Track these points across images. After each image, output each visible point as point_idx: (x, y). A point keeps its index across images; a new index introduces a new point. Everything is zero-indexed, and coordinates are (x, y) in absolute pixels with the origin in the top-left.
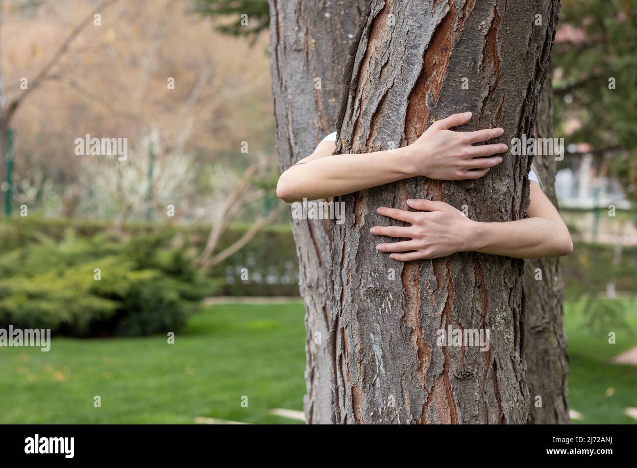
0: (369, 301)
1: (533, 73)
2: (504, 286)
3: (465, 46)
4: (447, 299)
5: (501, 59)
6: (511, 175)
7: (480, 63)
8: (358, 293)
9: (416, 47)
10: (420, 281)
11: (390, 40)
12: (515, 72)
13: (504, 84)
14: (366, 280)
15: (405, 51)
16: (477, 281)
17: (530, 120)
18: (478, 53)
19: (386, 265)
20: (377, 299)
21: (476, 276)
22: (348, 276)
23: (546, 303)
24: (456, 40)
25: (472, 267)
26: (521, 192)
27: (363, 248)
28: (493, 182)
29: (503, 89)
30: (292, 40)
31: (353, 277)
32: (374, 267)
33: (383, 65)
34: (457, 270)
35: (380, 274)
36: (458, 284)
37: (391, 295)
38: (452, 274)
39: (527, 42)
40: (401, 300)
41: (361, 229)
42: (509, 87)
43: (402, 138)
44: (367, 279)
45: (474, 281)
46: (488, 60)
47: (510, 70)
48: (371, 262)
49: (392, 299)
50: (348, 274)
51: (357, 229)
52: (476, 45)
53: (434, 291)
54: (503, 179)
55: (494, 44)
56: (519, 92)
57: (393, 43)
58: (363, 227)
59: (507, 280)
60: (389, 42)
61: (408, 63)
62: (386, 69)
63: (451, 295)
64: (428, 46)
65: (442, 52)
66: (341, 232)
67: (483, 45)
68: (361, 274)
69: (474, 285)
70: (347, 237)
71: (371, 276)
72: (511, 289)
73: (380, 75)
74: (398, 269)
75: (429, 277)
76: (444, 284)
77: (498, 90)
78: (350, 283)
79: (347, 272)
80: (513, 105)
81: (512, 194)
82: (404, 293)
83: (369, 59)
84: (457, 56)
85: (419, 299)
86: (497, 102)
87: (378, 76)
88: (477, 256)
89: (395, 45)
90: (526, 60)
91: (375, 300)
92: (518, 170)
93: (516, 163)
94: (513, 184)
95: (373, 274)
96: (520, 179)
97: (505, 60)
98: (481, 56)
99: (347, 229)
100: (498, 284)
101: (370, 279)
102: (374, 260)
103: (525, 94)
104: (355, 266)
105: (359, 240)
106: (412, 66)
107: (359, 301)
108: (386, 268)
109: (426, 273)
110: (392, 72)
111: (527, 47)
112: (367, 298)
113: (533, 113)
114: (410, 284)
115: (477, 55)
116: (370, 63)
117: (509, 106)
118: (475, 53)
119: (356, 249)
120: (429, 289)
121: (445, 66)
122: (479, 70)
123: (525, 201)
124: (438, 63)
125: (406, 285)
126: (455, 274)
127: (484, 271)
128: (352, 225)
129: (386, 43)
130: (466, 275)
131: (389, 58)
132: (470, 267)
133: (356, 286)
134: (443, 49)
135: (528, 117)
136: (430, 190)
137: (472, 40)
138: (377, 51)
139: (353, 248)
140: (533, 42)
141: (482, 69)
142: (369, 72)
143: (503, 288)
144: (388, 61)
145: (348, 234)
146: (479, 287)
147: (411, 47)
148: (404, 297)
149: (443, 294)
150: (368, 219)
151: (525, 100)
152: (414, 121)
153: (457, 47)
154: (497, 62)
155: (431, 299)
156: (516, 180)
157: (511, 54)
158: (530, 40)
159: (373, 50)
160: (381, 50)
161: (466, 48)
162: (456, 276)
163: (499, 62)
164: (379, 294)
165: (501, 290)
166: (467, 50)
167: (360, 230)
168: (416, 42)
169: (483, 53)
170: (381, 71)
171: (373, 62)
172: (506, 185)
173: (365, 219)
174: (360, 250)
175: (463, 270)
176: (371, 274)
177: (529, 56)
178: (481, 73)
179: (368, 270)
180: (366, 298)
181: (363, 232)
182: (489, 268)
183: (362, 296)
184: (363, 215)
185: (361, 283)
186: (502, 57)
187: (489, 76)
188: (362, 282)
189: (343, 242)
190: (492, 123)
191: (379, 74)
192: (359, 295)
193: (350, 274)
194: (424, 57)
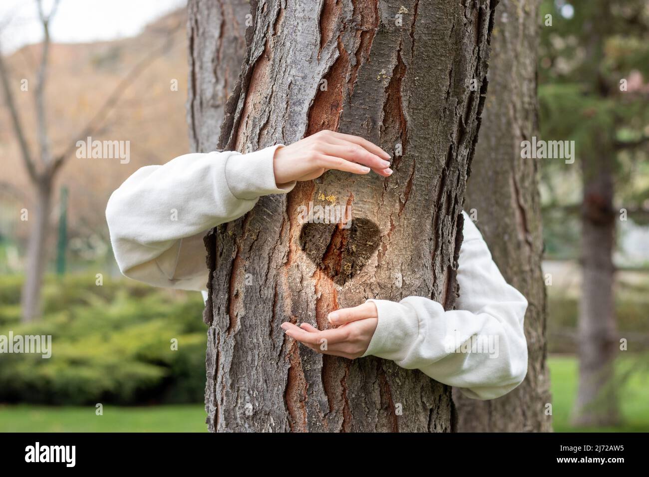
0: (247, 426)
1: (454, 135)
2: (421, 407)
3: (361, 101)
4: (343, 426)
5: (408, 118)
6: (429, 264)
7: (380, 123)
8: (234, 415)
9: (300, 103)
10: (307, 403)
11: (270, 94)
12: (428, 134)
13: (413, 149)
14: (243, 399)
15: (287, 108)
16: (384, 401)
17: (453, 195)
18: (378, 110)
19: (266, 381)
20: (256, 424)
21: (381, 396)
22: (222, 394)
23: (529, 407)
24: (349, 94)
25: (376, 383)
26: (445, 286)
27: (239, 358)
28: (403, 275)
29: (413, 156)
30: (208, 94)
31: (227, 394)
32: (252, 382)
33: (262, 125)
34: (356, 388)
35: (259, 392)
36: (357, 406)
37: (272, 419)
38: (349, 393)
39: (444, 95)
40: (284, 427)
41: (237, 334)
42: (421, 153)
43: (284, 219)
44: (245, 398)
45: (378, 402)
46: (391, 119)
47: (422, 131)
48: (249, 376)
49: (274, 424)
50: (222, 390)
51: (232, 333)
52: (374, 100)
53: (325, 415)
54: (416, 270)
55: (399, 98)
56: (435, 160)
57: (274, 98)
58: (239, 332)
59: (425, 400)
60: (269, 97)
61: (290, 124)
62: (265, 132)
63: (348, 420)
64: (313, 102)
65: (332, 110)
66: (215, 338)
67: (384, 100)
68: (238, 391)
69: (379, 406)
70: (220, 343)
71: (250, 394)
72: (431, 410)
73: (259, 139)
74: (280, 386)
75: (319, 397)
76: (339, 406)
77: (407, 157)
78: (224, 403)
79: (220, 389)
80: (427, 176)
81: (430, 289)
82: (287, 417)
83: (246, 119)
84: (350, 114)
85: (306, 425)
86: (405, 172)
87: (256, 139)
88: (382, 369)
89: (276, 100)
90: (443, 119)
91: (254, 425)
92: (438, 259)
93: (436, 250)
94: (432, 277)
95: (251, 392)
96: (442, 270)
97: (414, 119)
98: (381, 114)
99: (221, 334)
100: (413, 404)
101: (248, 398)
102: (252, 374)
103: (443, 163)
104: (230, 381)
105: (234, 348)
106: (295, 128)
107: (235, 426)
108: (267, 385)
109: (314, 393)
110: (272, 135)
111: (444, 102)
112: (245, 422)
113: (458, 186)
114: (296, 406)
115: (377, 113)
116: (247, 124)
117: (421, 177)
118: (373, 109)
119: (230, 359)
120: (319, 412)
121: (335, 127)
122: (379, 132)
123: (450, 297)
124: (326, 123)
125: (291, 407)
126: (353, 393)
127: (393, 389)
128: (225, 329)
129: (266, 98)
130: (368, 393)
131: (269, 118)
132: (374, 383)
133: (232, 407)
134: (332, 106)
135: (450, 192)
136: (319, 285)
137: (370, 94)
138: (255, 108)
139: (227, 358)
140: (453, 96)
141: (384, 131)
142: (246, 135)
143: (420, 409)
144: (268, 122)
145: (222, 340)
146: (386, 409)
147: (294, 104)
148: (287, 423)
149: (336, 419)
150: (244, 322)
151: (444, 170)
152: (298, 196)
153: (350, 103)
154: (403, 122)
155: (322, 425)
156: (436, 271)
157: (422, 111)
158: (448, 93)
159: (250, 107)
160: (260, 107)
161: (361, 104)
162: (354, 396)
163: (406, 122)
164: (258, 417)
165: (417, 413)
166: (363, 107)
167: (235, 337)
168: (299, 97)
169: (384, 110)
170: (260, 134)
171: (250, 122)
172: (420, 278)
173: (241, 321)
174: (236, 361)
175: (364, 388)
176: (248, 392)
177: (448, 113)
178: (383, 135)
179: (246, 386)
180: (243, 422)
181: (238, 338)
182: (400, 384)
183: (239, 420)
184: (239, 317)
185: (237, 402)
186: (409, 115)
187: (393, 140)
188: (239, 402)
189: (216, 350)
190: (400, 200)
191: (257, 137)
192: (235, 419)
193: (224, 391)
194: (309, 115)
